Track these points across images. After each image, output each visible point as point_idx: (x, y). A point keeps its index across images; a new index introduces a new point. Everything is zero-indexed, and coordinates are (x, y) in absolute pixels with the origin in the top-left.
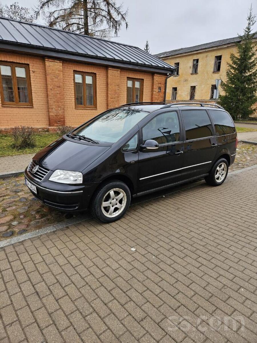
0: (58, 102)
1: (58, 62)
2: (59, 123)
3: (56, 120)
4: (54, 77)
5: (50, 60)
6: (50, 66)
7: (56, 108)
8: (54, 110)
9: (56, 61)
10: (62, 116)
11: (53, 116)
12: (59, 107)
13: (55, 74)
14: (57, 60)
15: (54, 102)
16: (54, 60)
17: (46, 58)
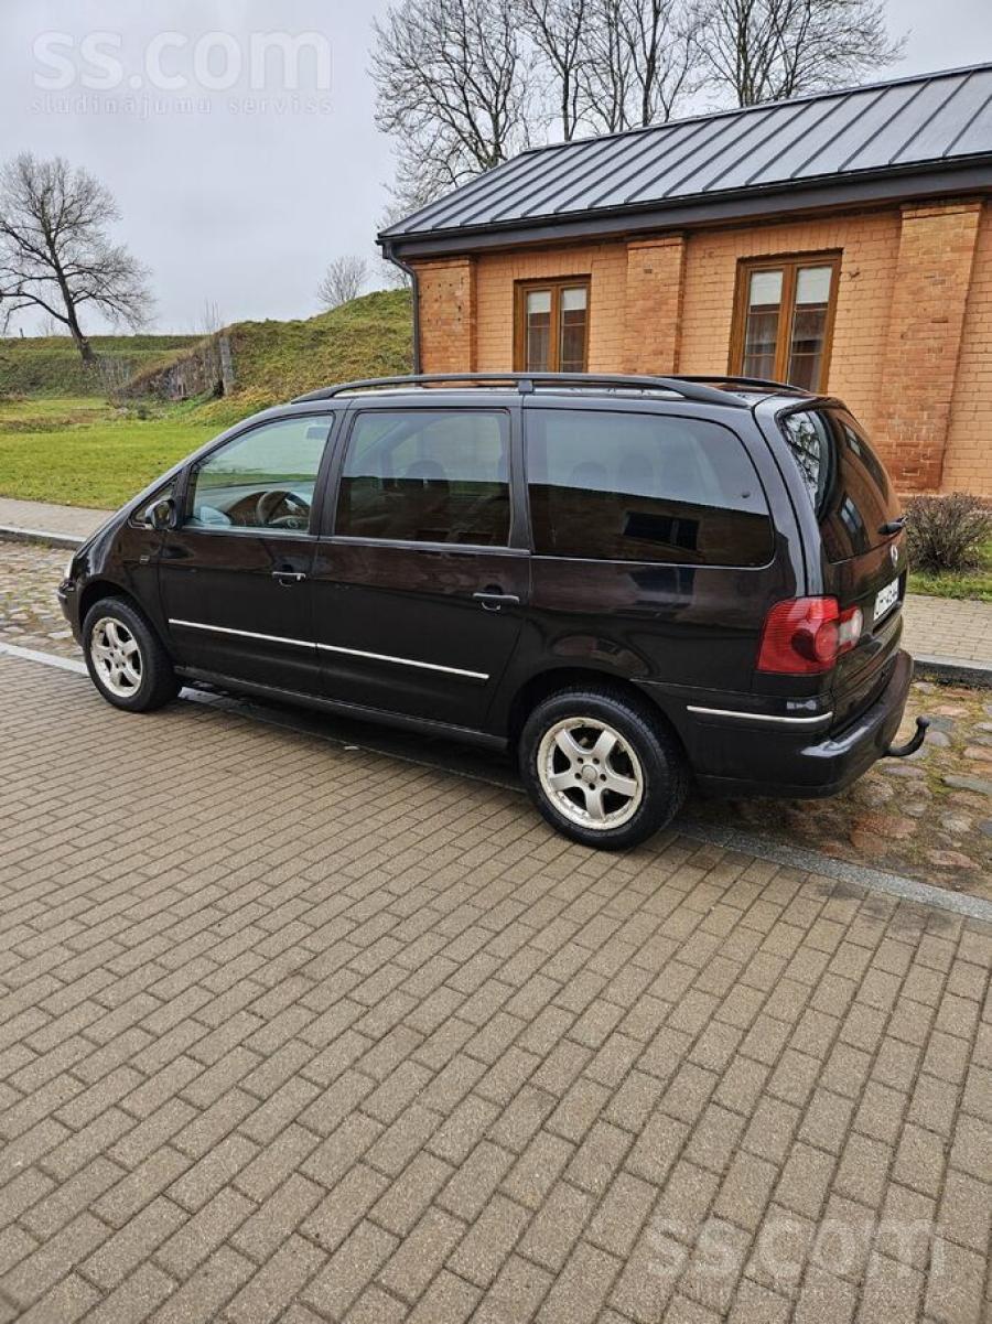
0: (923, 388)
1: (962, 208)
2: (909, 475)
3: (900, 464)
4: (925, 283)
5: (920, 213)
6: (917, 239)
7: (909, 414)
8: (896, 421)
9: (948, 210)
10: (929, 449)
11: (889, 446)
12: (922, 410)
13: (936, 266)
14: (955, 204)
15: (906, 388)
16: (940, 206)
17: (903, 207)
